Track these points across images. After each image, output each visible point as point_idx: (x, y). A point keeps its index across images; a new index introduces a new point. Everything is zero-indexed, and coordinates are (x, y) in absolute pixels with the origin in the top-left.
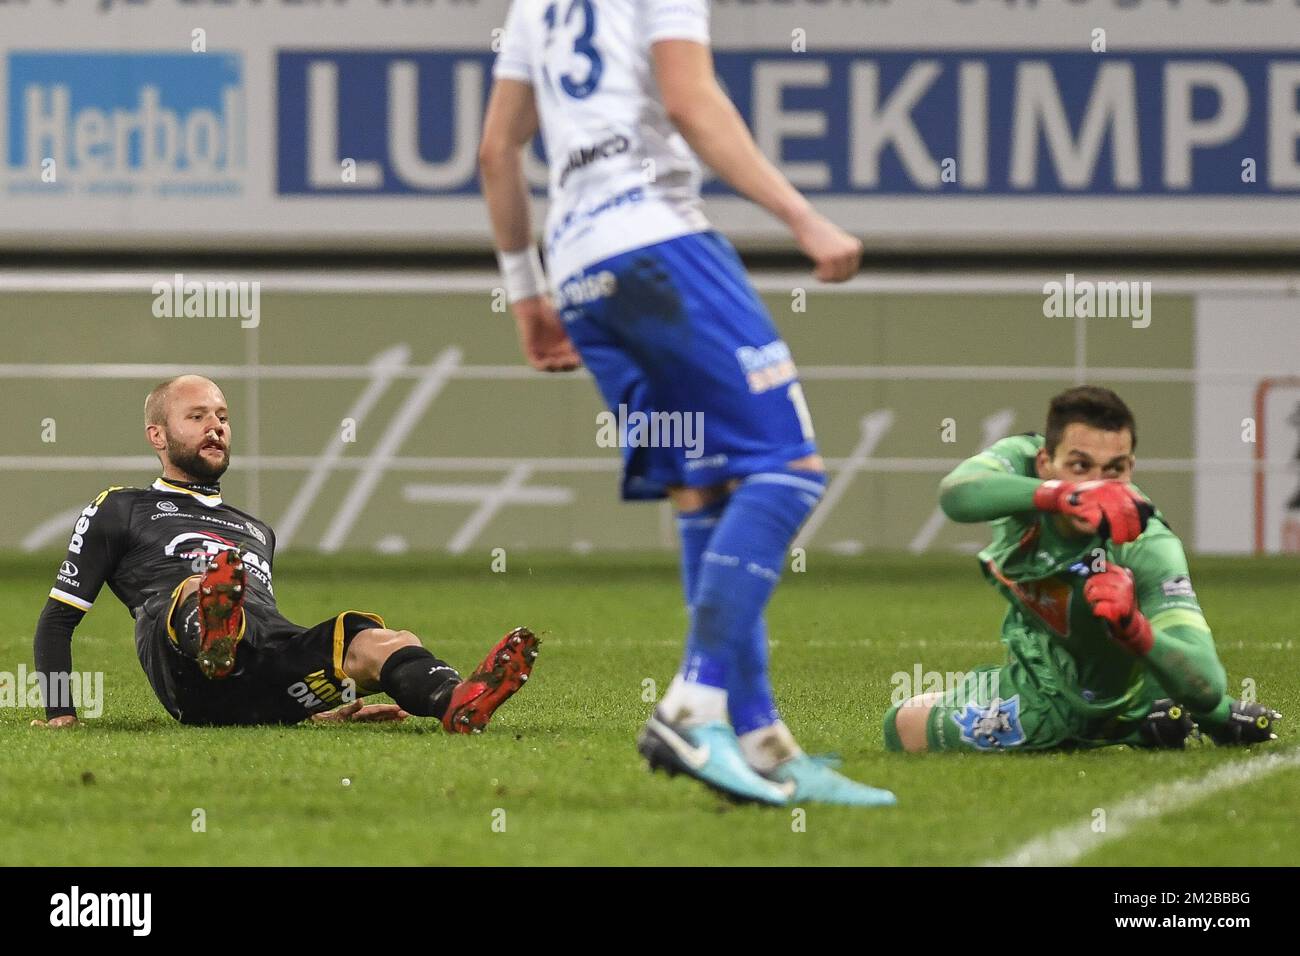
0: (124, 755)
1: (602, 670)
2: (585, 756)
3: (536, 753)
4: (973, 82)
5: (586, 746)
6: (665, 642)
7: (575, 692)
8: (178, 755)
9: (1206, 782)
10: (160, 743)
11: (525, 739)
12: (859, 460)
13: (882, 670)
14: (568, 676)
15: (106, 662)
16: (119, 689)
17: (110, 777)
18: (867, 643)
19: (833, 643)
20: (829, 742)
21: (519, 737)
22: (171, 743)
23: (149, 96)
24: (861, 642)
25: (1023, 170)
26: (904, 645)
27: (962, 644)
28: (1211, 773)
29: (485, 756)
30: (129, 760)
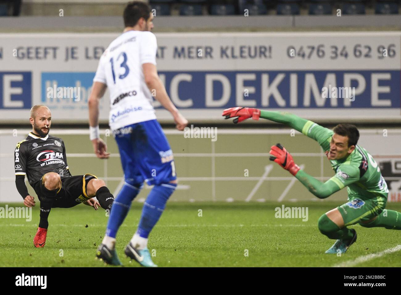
0: (72, 255)
1: (197, 233)
2: (193, 255)
3: (180, 254)
4: (294, 79)
5: (193, 253)
6: (214, 225)
7: (190, 238)
8: (86, 255)
9: (355, 261)
10: (82, 252)
11: (177, 250)
12: (264, 178)
13: (270, 232)
14: (188, 234)
15: (67, 231)
16: (71, 238)
17: (69, 261)
18: (266, 225)
19: (258, 225)
20: (256, 251)
21: (175, 250)
22: (85, 252)
23: (78, 83)
24: (265, 225)
25: (307, 102)
26: (276, 226)
27: (291, 225)
28: (357, 259)
29: (167, 255)
30: (74, 256)
